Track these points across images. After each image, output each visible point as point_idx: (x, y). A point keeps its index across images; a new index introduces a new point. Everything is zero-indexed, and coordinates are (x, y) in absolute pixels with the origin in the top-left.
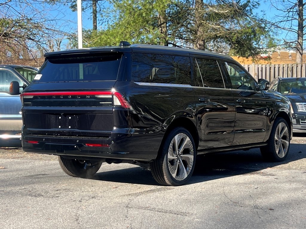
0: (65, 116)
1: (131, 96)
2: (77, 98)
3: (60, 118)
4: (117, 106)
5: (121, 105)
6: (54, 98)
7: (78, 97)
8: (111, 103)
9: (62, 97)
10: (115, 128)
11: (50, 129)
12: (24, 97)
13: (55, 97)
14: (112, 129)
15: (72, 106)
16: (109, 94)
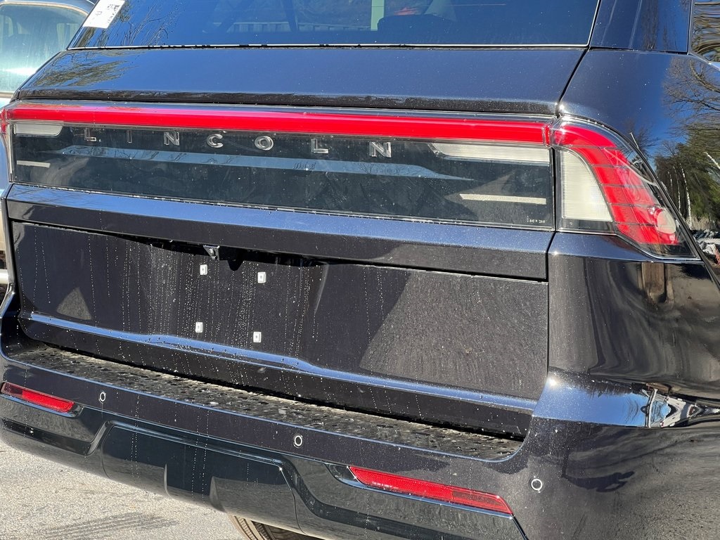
0: (235, 266)
1: (667, 155)
2: (307, 155)
3: (203, 269)
4: (581, 224)
5: (606, 217)
6: (172, 148)
7: (315, 150)
8: (542, 201)
9: (217, 141)
10: (553, 383)
11: (144, 331)
12: (18, 131)
13: (177, 142)
14: (535, 390)
15: (275, 202)
16: (531, 135)
